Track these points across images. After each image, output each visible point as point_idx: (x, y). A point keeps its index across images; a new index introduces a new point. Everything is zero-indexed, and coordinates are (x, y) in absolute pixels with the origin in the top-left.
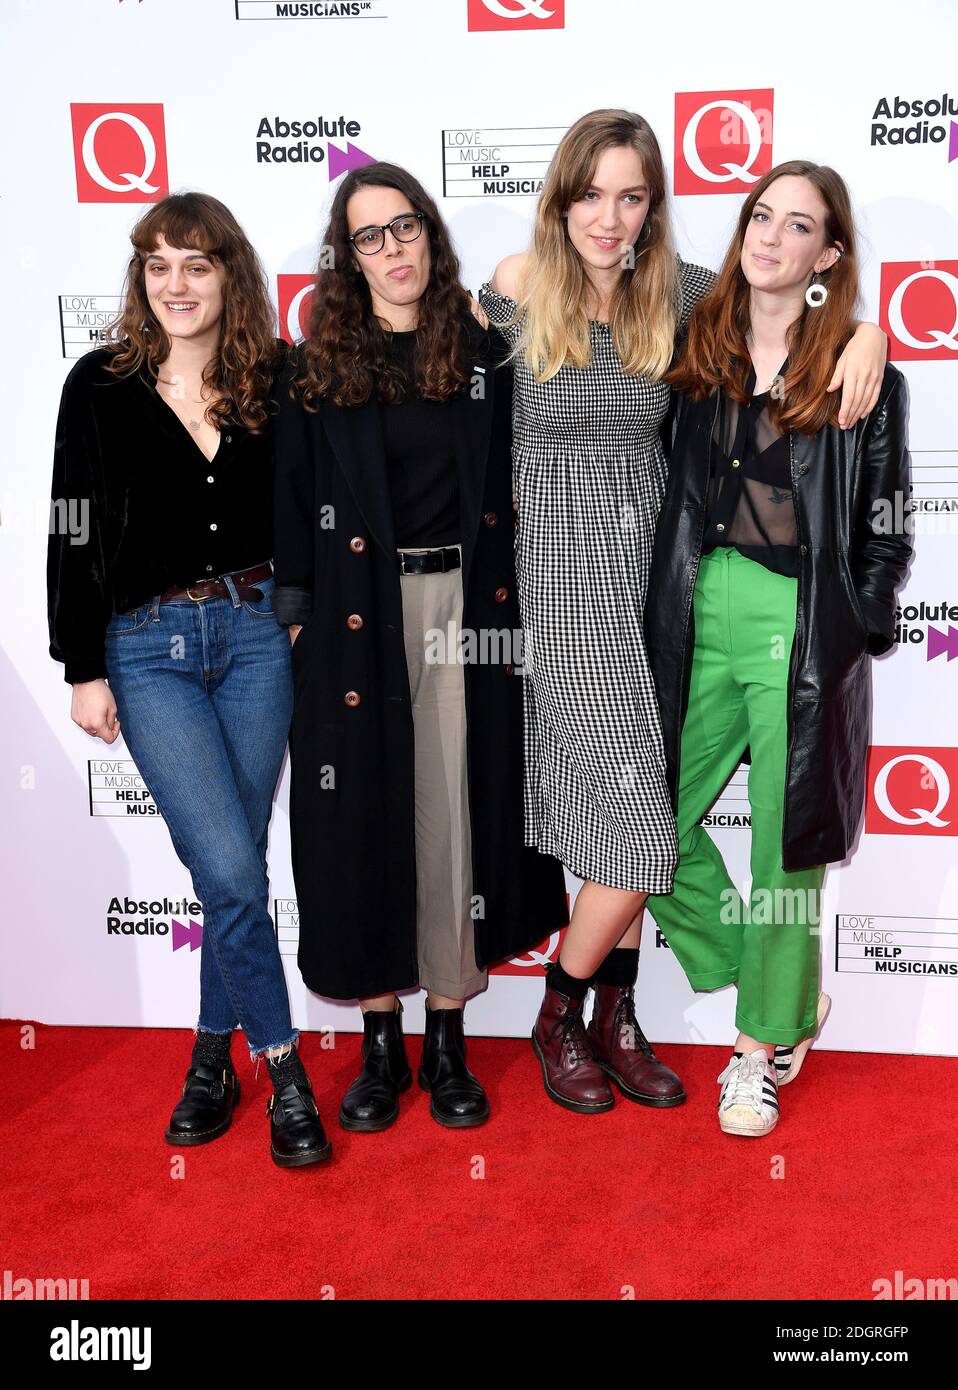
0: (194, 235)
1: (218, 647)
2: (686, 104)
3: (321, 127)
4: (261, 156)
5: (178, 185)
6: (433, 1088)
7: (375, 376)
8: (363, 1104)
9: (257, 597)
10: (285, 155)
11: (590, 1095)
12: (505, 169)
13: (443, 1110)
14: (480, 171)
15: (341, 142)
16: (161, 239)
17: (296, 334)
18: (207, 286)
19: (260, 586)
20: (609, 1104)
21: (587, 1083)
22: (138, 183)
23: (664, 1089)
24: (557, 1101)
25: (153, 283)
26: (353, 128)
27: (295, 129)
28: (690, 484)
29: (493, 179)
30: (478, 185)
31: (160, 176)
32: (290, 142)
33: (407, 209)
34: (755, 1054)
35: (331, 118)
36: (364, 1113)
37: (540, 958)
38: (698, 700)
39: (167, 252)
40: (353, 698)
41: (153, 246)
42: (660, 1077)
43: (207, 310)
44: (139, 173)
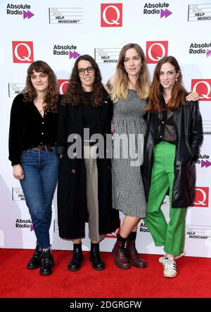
0: (41, 69)
1: (42, 161)
2: (149, 44)
3: (68, 47)
4: (54, 53)
5: (36, 59)
6: (93, 261)
7: (81, 100)
8: (73, 264)
9: (52, 150)
10: (60, 53)
11: (125, 265)
12: (109, 57)
13: (95, 266)
14: (103, 58)
15: (72, 51)
16: (34, 71)
17: (61, 93)
18: (45, 79)
19: (53, 148)
20: (129, 267)
21: (125, 262)
22: (27, 59)
23: (141, 264)
24: (118, 266)
25: (34, 81)
26: (75, 48)
27: (62, 47)
28: (151, 129)
29: (106, 59)
30: (103, 60)
31: (32, 57)
32: (61, 50)
33: (91, 65)
34: (171, 258)
35: (70, 45)
36: (73, 267)
37: (114, 234)
38: (154, 177)
39: (36, 74)
40: (74, 171)
41: (32, 73)
42: (140, 261)
43: (45, 85)
44: (27, 56)
